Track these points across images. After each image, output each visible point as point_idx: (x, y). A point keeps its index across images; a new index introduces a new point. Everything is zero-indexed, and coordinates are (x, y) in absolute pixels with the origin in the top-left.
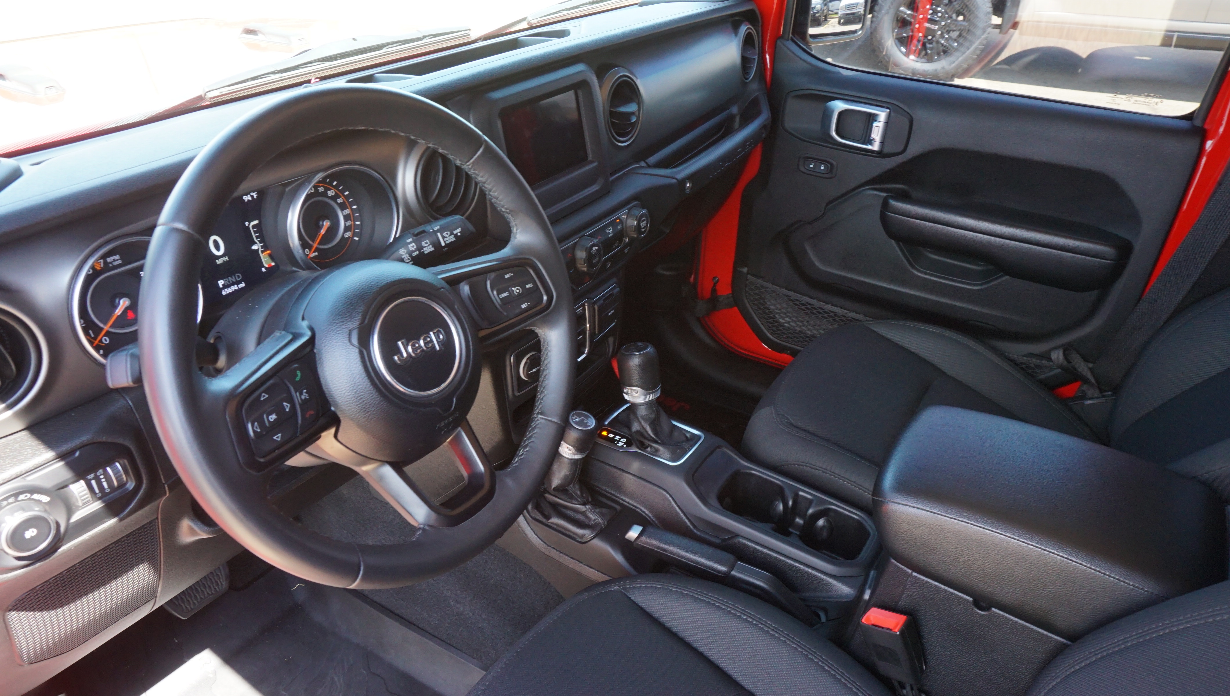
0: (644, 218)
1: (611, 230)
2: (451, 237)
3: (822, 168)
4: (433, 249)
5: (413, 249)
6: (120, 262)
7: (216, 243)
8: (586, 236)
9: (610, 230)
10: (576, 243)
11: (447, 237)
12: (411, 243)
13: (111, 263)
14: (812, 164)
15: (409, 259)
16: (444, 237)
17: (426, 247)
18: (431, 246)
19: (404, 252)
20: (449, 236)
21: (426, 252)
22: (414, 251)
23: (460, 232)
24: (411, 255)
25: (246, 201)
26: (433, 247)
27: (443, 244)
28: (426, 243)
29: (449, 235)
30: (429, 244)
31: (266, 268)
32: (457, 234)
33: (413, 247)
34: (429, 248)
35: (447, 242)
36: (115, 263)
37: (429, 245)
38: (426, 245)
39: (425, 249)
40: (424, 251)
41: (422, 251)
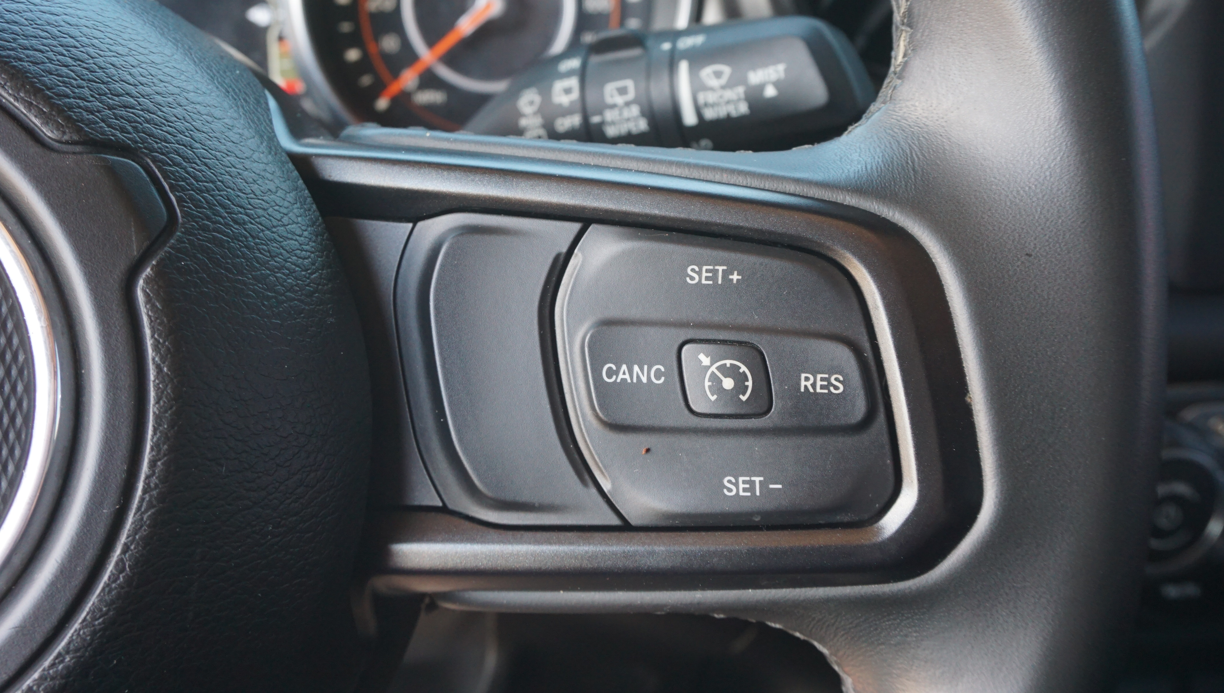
2: (729, 94)
5: (566, 100)
11: (712, 89)
12: (569, 74)
16: (697, 87)
17: (613, 106)
18: (635, 110)
19: (531, 103)
20: (723, 87)
22: (566, 112)
23: (777, 84)
26: (643, 114)
27: (690, 118)
28: (622, 91)
29: (724, 80)
30: (631, 95)
32: (761, 87)
33: (568, 91)
34: (626, 113)
35: (709, 114)
37: (628, 104)
38: (619, 100)
39: (609, 115)
40: (602, 124)
41: (595, 119)
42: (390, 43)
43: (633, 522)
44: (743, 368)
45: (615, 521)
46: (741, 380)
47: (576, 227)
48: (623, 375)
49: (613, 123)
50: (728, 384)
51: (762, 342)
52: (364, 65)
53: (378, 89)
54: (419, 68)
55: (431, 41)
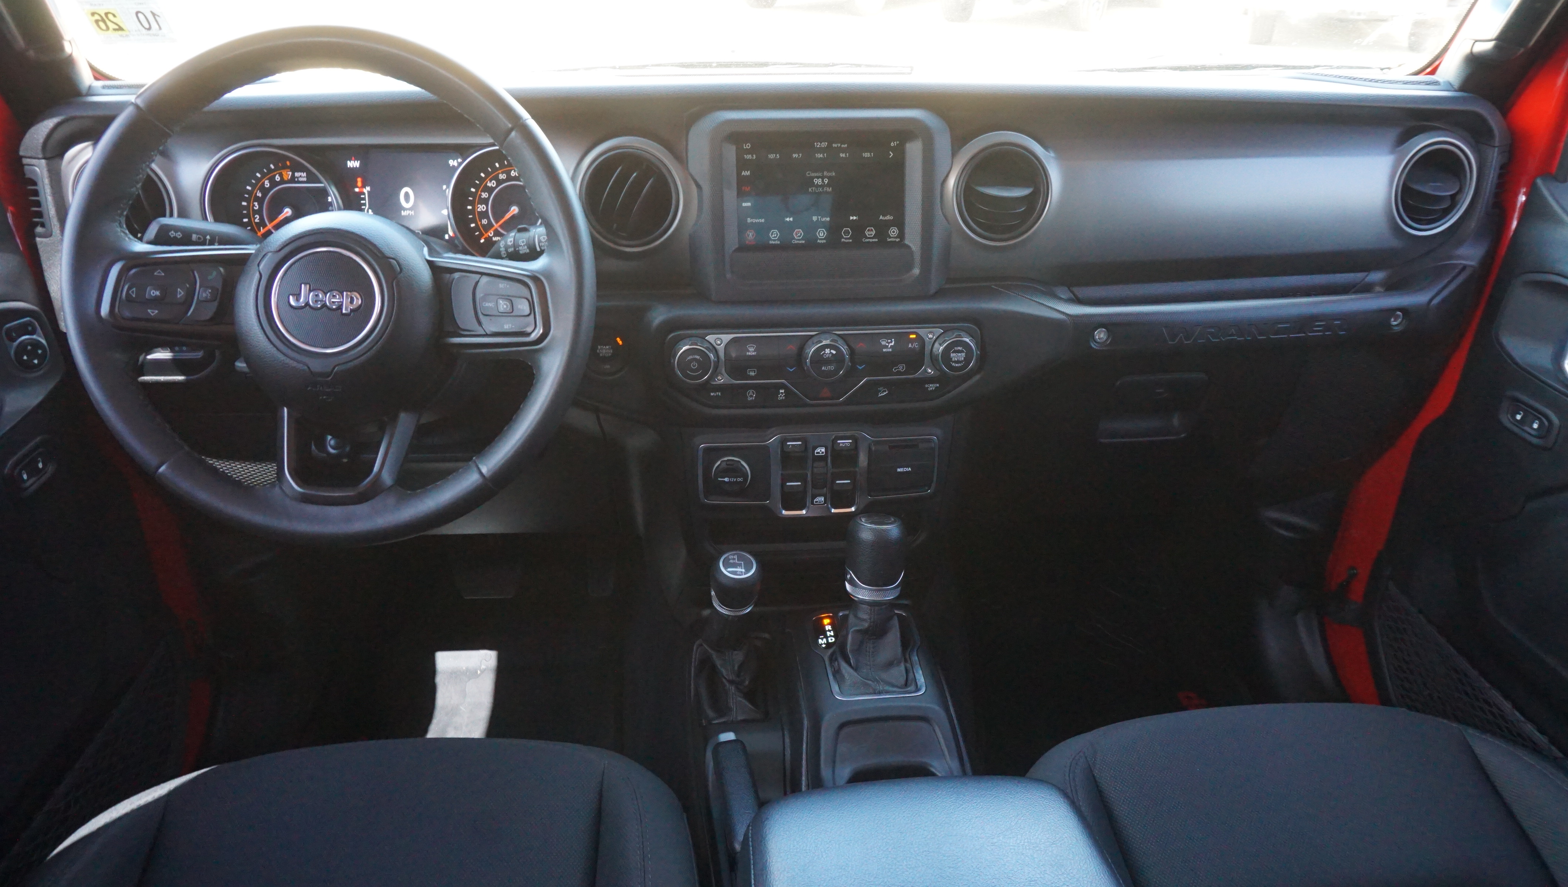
0: (960, 348)
1: (893, 344)
3: (1535, 426)
4: (528, 251)
5: (510, 244)
6: (305, 179)
7: (407, 195)
8: (835, 334)
9: (889, 343)
10: (812, 336)
13: (298, 178)
14: (1520, 414)
15: (505, 254)
18: (526, 247)
19: (503, 245)
21: (521, 252)
22: (510, 247)
24: (506, 250)
25: (451, 166)
31: (449, 235)
36: (301, 179)
37: (524, 245)
38: (522, 244)
39: (520, 248)
40: (519, 250)
41: (517, 249)
42: (485, 222)
43: (488, 333)
44: (508, 304)
45: (485, 333)
46: (507, 306)
47: (480, 276)
48: (487, 305)
49: (521, 250)
50: (505, 306)
51: (513, 299)
52: (477, 228)
53: (481, 235)
54: (493, 229)
55: (497, 222)
